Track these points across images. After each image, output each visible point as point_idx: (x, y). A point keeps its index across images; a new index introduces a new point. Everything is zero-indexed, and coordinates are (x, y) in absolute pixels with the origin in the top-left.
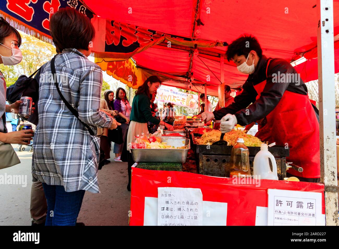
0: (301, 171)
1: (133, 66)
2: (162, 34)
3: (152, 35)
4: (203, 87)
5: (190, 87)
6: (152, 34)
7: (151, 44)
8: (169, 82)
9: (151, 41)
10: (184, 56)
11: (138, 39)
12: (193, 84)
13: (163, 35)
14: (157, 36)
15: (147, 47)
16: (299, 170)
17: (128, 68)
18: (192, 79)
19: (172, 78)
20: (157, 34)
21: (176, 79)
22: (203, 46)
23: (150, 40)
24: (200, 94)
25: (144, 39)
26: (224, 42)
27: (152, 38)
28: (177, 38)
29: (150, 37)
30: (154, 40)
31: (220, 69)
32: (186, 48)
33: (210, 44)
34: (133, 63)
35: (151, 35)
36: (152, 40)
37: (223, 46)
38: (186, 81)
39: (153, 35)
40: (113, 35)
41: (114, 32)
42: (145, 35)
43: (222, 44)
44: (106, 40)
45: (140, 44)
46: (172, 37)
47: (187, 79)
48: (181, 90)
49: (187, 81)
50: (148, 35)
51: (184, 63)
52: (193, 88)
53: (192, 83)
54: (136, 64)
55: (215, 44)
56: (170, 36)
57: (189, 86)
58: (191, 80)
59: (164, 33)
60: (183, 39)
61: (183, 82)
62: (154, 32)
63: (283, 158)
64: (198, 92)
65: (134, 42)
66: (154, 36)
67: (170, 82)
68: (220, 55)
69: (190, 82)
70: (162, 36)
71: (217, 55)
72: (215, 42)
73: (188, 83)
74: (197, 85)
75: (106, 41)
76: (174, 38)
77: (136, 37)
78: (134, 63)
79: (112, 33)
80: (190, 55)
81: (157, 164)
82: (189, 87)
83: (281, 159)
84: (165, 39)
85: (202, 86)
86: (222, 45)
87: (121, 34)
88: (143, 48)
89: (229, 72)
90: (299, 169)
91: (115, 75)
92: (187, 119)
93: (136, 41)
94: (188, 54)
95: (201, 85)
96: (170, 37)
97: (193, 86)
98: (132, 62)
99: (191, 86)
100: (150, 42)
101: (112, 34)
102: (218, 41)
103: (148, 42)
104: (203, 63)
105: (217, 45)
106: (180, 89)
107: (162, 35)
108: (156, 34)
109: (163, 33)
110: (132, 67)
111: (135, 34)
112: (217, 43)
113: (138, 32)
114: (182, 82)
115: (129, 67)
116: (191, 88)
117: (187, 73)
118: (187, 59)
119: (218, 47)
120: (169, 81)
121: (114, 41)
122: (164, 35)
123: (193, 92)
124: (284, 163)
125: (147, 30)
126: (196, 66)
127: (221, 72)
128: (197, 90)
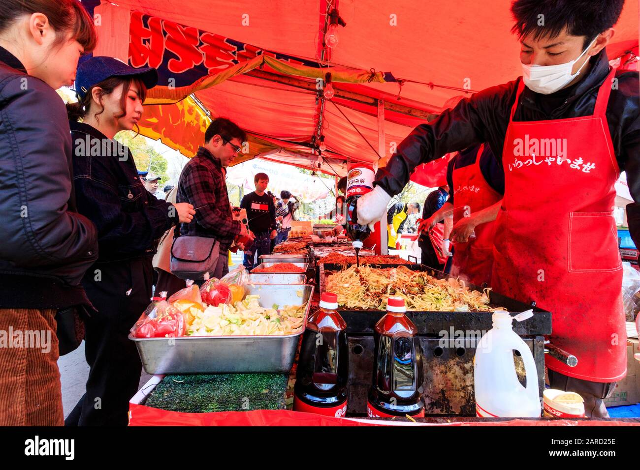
0: (574, 363)
1: (204, 122)
2: (256, 50)
3: (235, 52)
4: (345, 166)
5: (319, 165)
6: (236, 50)
7: (233, 71)
8: (277, 155)
9: (233, 65)
10: (307, 103)
11: (204, 59)
12: (325, 159)
13: (259, 53)
14: (247, 55)
15: (225, 75)
16: (570, 362)
17: (191, 123)
18: (322, 148)
19: (284, 148)
20: (246, 49)
21: (292, 150)
22: (343, 80)
23: (230, 61)
24: (339, 179)
25: (218, 59)
26: (385, 73)
27: (236, 57)
28: (289, 60)
29: (231, 57)
30: (239, 62)
31: (376, 131)
32: (309, 85)
33: (357, 75)
34: (204, 115)
35: (233, 51)
36: (236, 62)
37: (384, 80)
38: (311, 154)
39: (237, 52)
40: (147, 46)
41: (148, 40)
42: (221, 51)
43: (383, 76)
44: (131, 57)
45: (209, 70)
46: (278, 58)
47: (313, 149)
48: (304, 171)
49: (313, 153)
50: (226, 50)
51: (307, 117)
52: (325, 167)
53: (323, 158)
54: (210, 117)
55: (367, 75)
56: (275, 55)
57: (317, 163)
58: (320, 152)
59: (262, 49)
60: (303, 63)
61: (306, 155)
62: (240, 46)
63: (538, 337)
64: (334, 175)
65: (195, 65)
66: (239, 55)
67: (280, 154)
68: (377, 101)
69: (318, 156)
70: (257, 55)
71: (372, 101)
72: (368, 73)
73: (315, 157)
74: (333, 162)
75: (129, 60)
76: (282, 59)
77: (200, 55)
78: (207, 114)
79: (144, 43)
80: (317, 99)
81: (214, 380)
82: (317, 165)
83: (533, 341)
84: (263, 63)
85: (342, 162)
86: (381, 79)
87: (165, 46)
88: (216, 77)
89: (394, 136)
90: (568, 361)
91: (168, 140)
92: (314, 227)
93: (200, 63)
94: (314, 98)
95: (340, 162)
96: (274, 57)
97: (325, 163)
98: (200, 113)
99: (321, 163)
100: (231, 65)
101: (145, 45)
102: (373, 71)
103: (227, 66)
104: (346, 119)
105: (373, 79)
106: (302, 169)
107: (257, 52)
108: (245, 51)
109: (260, 48)
110: (201, 123)
111: (197, 47)
112: (373, 76)
113: (205, 44)
114: (304, 154)
115: (195, 122)
116: (321, 166)
117: (313, 137)
118: (312, 108)
119: (373, 85)
120: (278, 153)
121: (148, 61)
122: (262, 52)
123: (326, 175)
124: (540, 349)
125: (225, 40)
126: (330, 125)
127: (380, 135)
128: (332, 172)
